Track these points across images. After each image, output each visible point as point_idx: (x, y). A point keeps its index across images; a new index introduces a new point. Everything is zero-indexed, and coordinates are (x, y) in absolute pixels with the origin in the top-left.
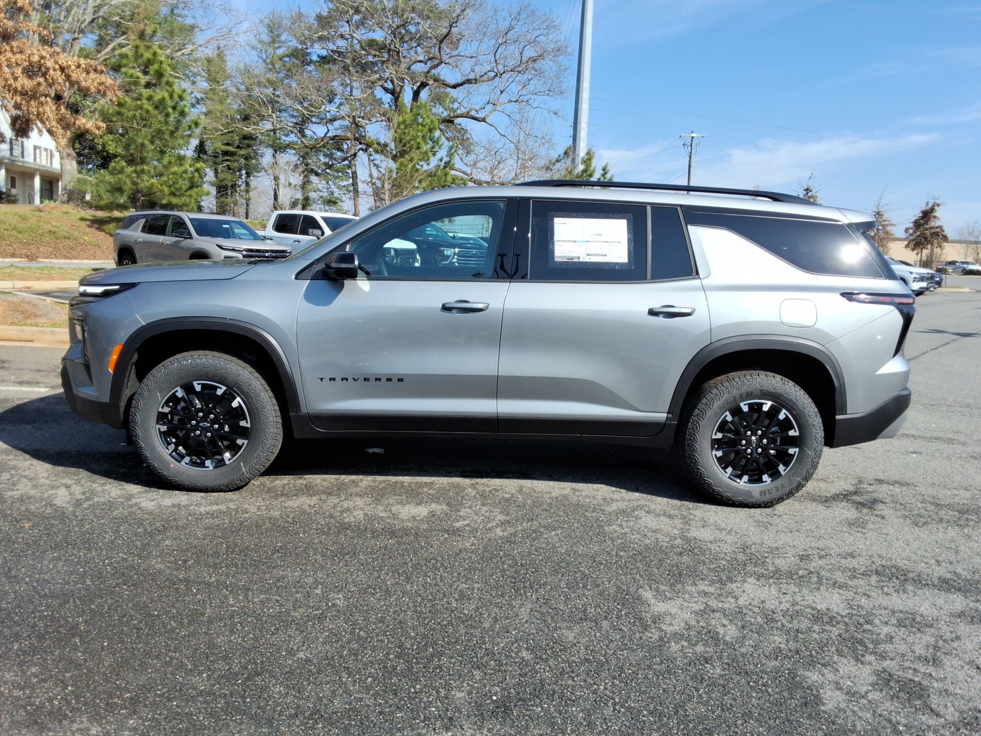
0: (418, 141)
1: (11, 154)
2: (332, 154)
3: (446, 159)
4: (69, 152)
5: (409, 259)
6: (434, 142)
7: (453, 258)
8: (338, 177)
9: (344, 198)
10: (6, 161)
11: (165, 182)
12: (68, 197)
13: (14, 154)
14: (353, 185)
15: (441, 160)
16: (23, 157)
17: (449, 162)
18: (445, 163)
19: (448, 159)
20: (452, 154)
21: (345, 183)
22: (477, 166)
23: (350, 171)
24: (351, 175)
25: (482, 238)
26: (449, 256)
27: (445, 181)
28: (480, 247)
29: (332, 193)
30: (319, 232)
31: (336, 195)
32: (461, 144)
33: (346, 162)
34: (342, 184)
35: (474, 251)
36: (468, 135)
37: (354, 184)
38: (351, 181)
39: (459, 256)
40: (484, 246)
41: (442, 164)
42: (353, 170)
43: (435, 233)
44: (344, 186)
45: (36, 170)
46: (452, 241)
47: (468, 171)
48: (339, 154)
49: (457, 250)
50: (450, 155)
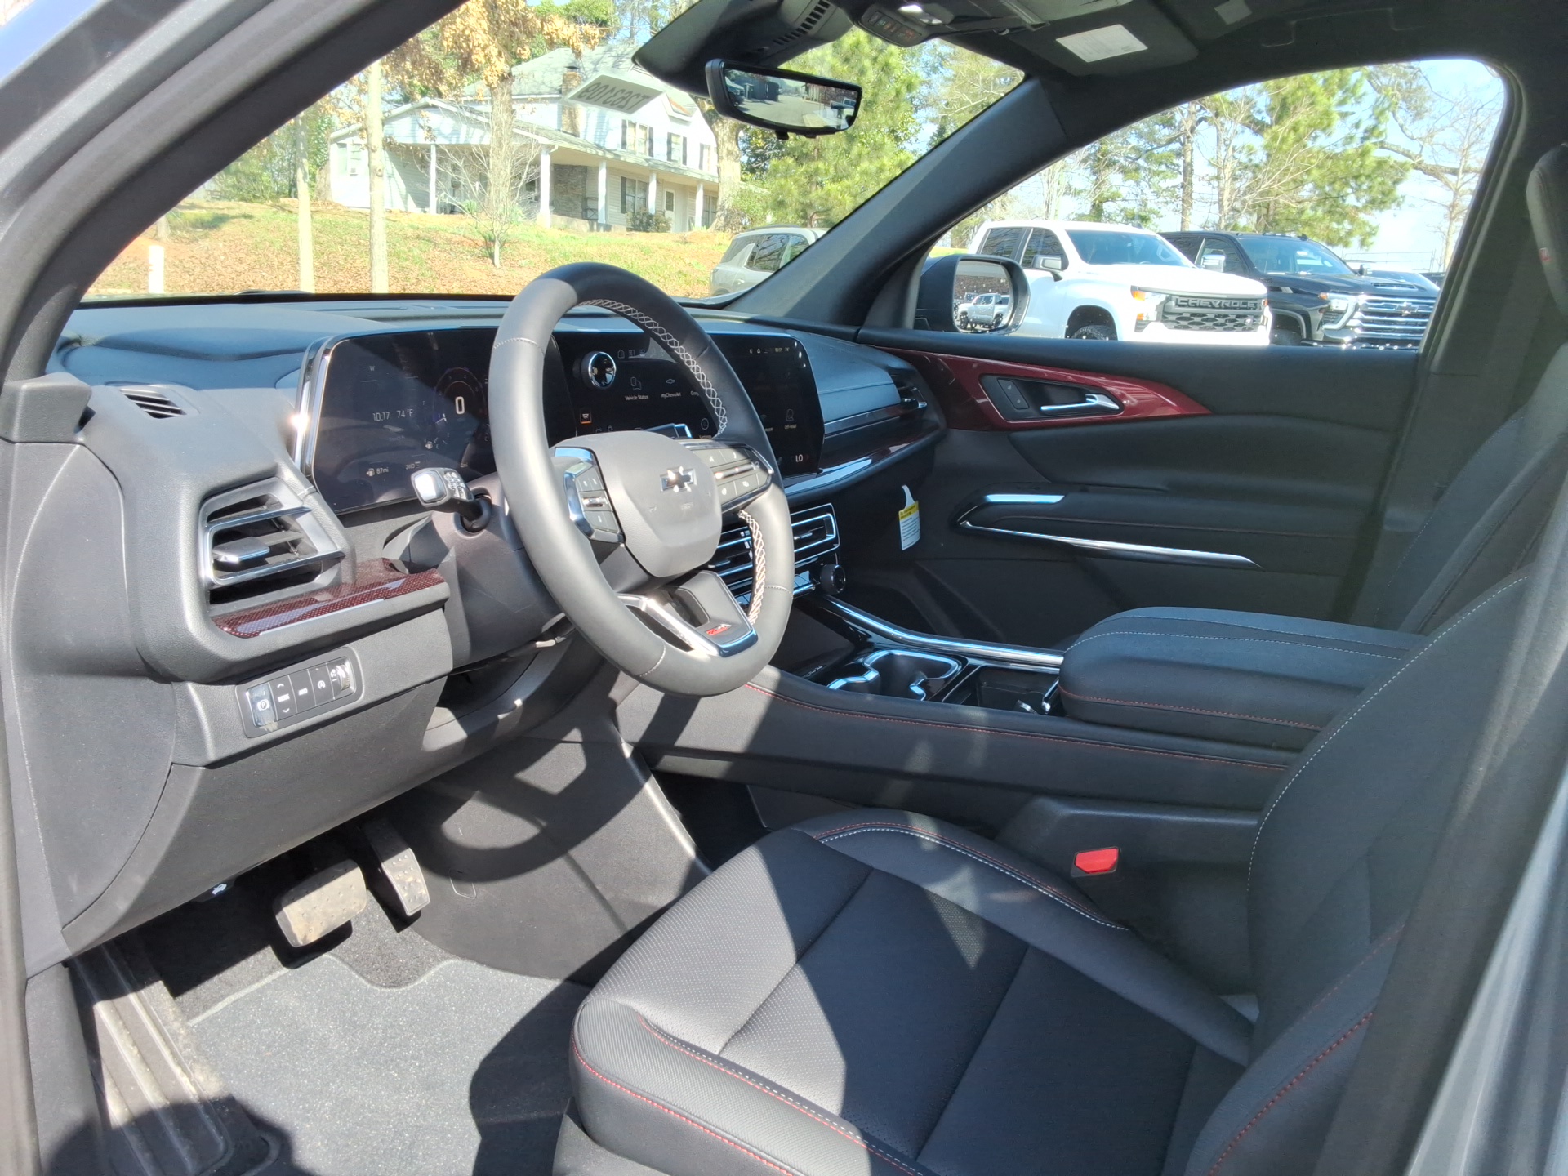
0: (1312, 89)
1: (669, 159)
2: (1152, 132)
3: (1367, 123)
4: (730, 148)
5: (1245, 316)
6: (1347, 91)
7: (1351, 317)
8: (1157, 173)
9: (1164, 211)
10: (662, 168)
11: (848, 187)
12: (725, 220)
13: (672, 158)
14: (1183, 186)
15: (1357, 126)
16: (685, 162)
17: (1375, 127)
18: (1366, 131)
19: (1371, 123)
20: (1382, 113)
21: (1170, 182)
22: (1434, 140)
23: (1180, 161)
24: (1181, 169)
25: (1430, 276)
26: (1341, 313)
27: (1361, 166)
28: (1422, 293)
29: (1144, 203)
30: (1056, 262)
31: (1151, 205)
32: (1404, 100)
33: (1176, 146)
34: (1163, 185)
35: (1406, 302)
36: (1422, 82)
37: (1186, 185)
38: (1180, 179)
39: (1366, 313)
40: (1433, 291)
41: (1360, 133)
42: (1188, 160)
43: (1318, 262)
44: (1167, 190)
45: (699, 181)
46: (1357, 279)
47: (1414, 148)
48: (1166, 131)
49: (1363, 298)
50: (1378, 115)
